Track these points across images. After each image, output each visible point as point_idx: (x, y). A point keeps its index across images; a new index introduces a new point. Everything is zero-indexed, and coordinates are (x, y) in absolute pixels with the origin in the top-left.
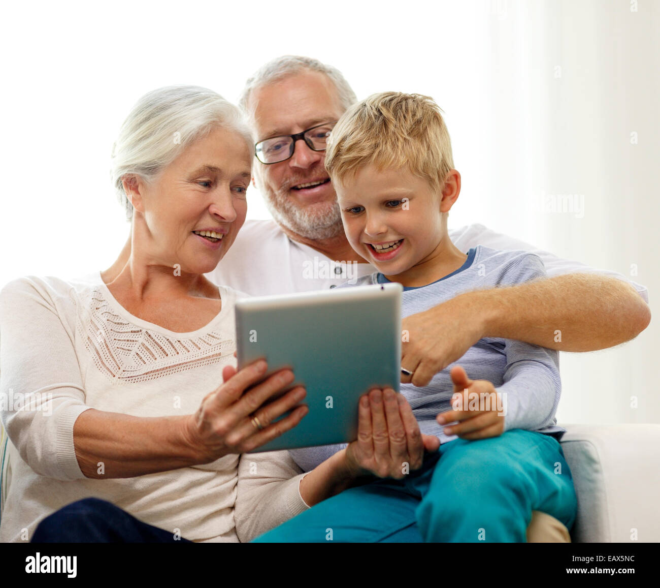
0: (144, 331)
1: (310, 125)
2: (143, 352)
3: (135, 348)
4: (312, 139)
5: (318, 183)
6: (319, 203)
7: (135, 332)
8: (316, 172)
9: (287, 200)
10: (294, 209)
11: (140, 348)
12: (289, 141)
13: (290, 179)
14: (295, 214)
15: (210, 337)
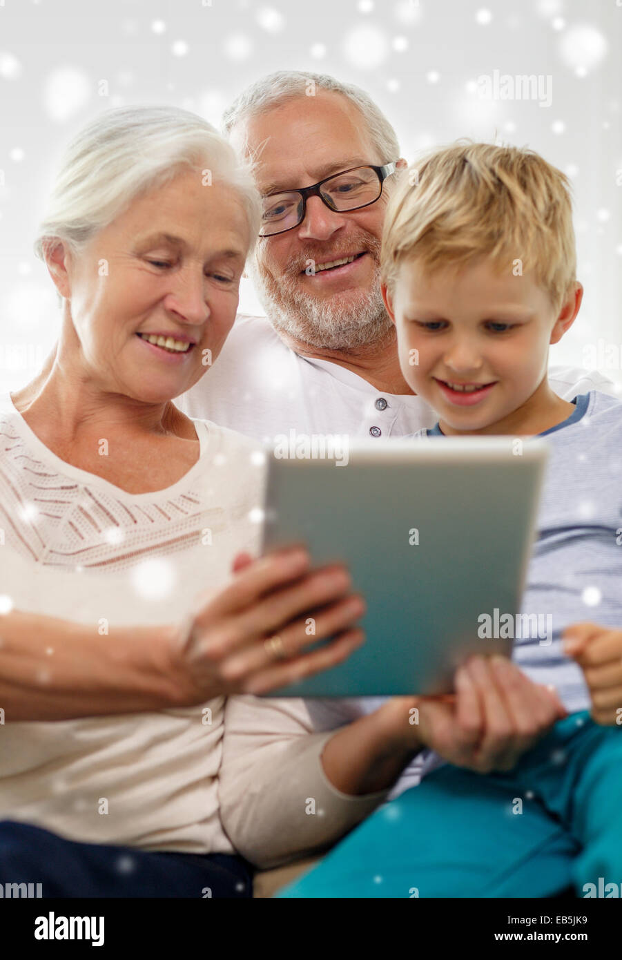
0: (81, 487)
1: (327, 174)
2: (80, 520)
3: (67, 514)
4: (332, 195)
5: (345, 262)
6: (349, 291)
7: (67, 488)
8: (340, 244)
9: (296, 289)
10: (309, 302)
11: (75, 513)
12: (296, 199)
13: (299, 255)
14: (311, 310)
15: (185, 500)
